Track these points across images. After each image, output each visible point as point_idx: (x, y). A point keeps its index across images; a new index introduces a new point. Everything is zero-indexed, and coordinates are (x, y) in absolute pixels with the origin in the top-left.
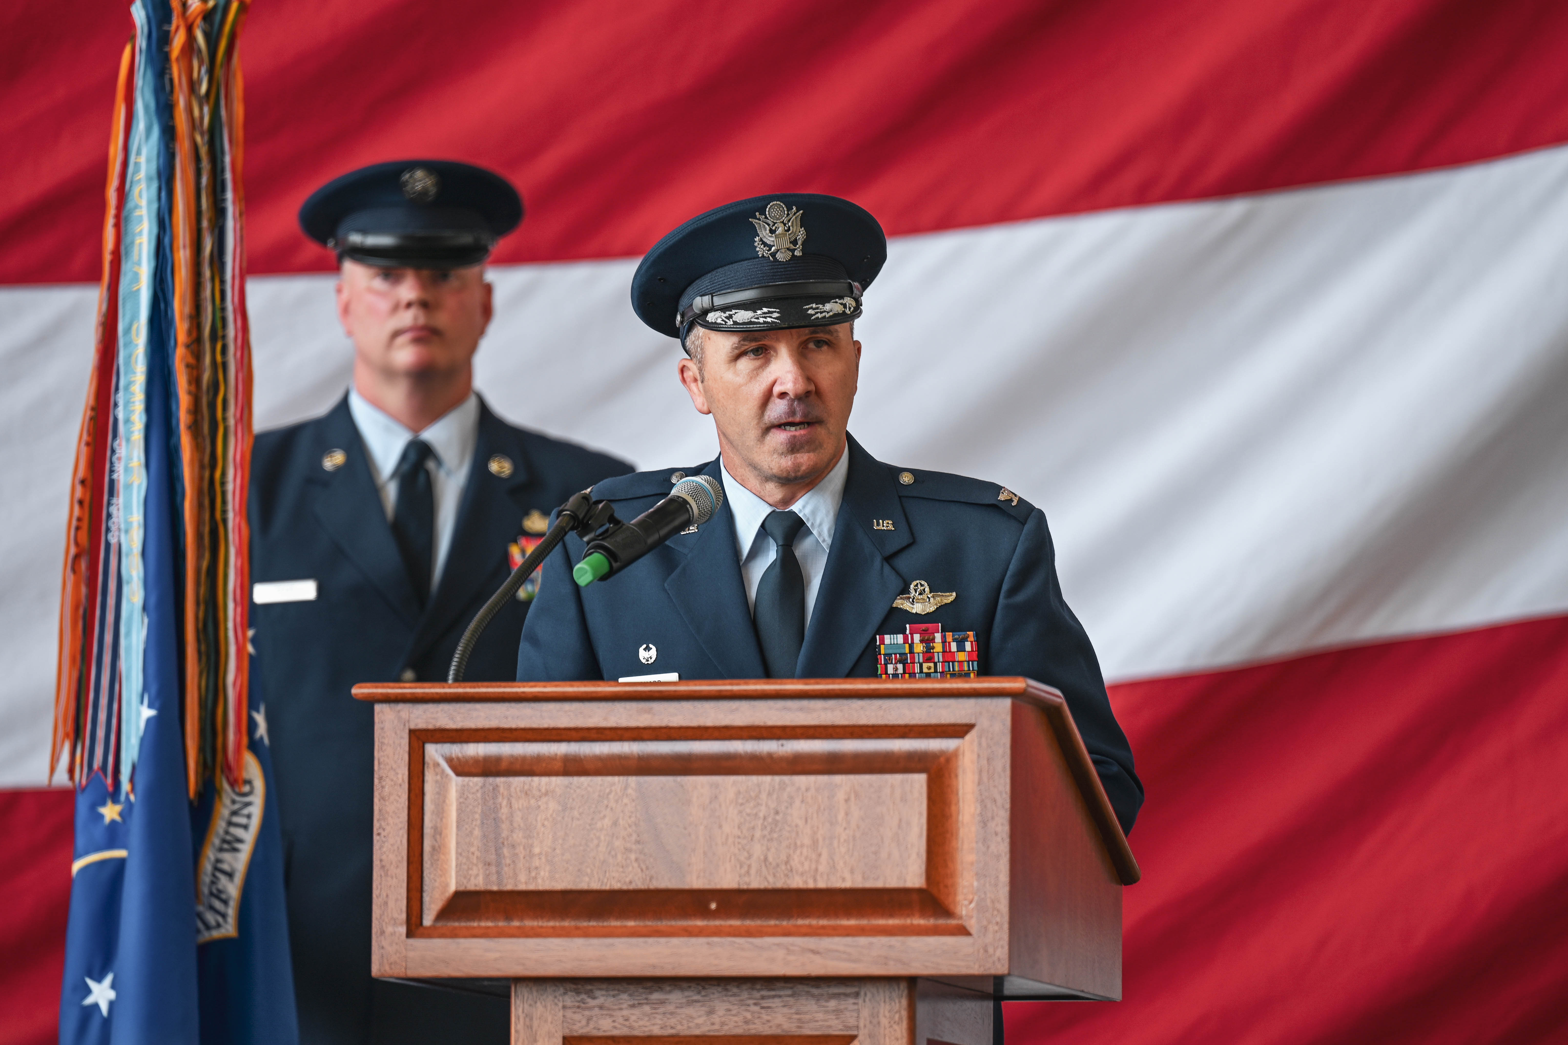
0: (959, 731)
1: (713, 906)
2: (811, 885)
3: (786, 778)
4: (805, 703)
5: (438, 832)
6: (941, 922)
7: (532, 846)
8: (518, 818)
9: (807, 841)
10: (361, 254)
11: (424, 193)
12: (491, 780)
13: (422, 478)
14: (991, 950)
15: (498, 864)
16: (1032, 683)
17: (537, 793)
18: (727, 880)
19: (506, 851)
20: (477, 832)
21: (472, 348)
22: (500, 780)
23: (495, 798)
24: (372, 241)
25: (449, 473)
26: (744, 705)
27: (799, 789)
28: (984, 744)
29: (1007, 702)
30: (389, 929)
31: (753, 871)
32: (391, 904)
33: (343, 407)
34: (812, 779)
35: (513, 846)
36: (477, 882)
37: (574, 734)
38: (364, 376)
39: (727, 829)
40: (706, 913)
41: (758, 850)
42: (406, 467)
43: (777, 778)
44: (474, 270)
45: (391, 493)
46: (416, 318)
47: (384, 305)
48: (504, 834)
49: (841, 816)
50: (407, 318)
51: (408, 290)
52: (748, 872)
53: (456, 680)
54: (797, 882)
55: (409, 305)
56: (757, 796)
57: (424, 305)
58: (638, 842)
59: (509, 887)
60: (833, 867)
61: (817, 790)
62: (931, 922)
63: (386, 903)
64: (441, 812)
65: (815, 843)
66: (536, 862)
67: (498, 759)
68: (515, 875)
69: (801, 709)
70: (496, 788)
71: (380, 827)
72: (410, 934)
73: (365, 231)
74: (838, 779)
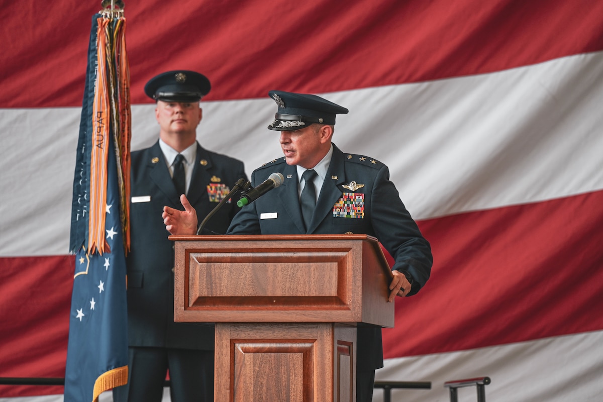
0: (347, 250)
1: (275, 301)
2: (303, 295)
3: (296, 264)
4: (302, 241)
5: (193, 279)
6: (342, 306)
7: (221, 283)
8: (217, 275)
9: (302, 282)
10: (163, 98)
11: (182, 80)
12: (209, 264)
13: (181, 166)
14: (356, 315)
15: (212, 289)
16: (368, 236)
17: (223, 268)
18: (279, 293)
19: (213, 285)
20: (205, 279)
21: (196, 127)
22: (212, 264)
23: (210, 269)
24: (166, 94)
25: (189, 165)
26: (284, 242)
27: (300, 267)
28: (354, 254)
29: (361, 241)
30: (179, 308)
31: (286, 291)
32: (180, 300)
33: (157, 144)
34: (304, 264)
35: (216, 283)
36: (205, 294)
37: (233, 250)
38: (163, 135)
39: (279, 278)
40: (272, 304)
41: (288, 285)
42: (176, 162)
43: (293, 264)
44: (197, 103)
45: (172, 169)
46: (179, 117)
47: (169, 113)
48: (213, 280)
49: (312, 275)
50: (176, 117)
51: (177, 109)
52: (285, 292)
53: (199, 234)
54: (299, 294)
55: (177, 113)
56: (288, 269)
57: (182, 113)
58: (252, 282)
59: (214, 296)
60: (310, 290)
61: (305, 267)
62: (339, 306)
63: (178, 300)
64: (194, 273)
65: (305, 283)
66: (222, 288)
67: (211, 258)
68: (216, 292)
69: (300, 243)
70: (211, 266)
71: (176, 278)
72: (185, 309)
73: (164, 92)
74: (311, 264)
